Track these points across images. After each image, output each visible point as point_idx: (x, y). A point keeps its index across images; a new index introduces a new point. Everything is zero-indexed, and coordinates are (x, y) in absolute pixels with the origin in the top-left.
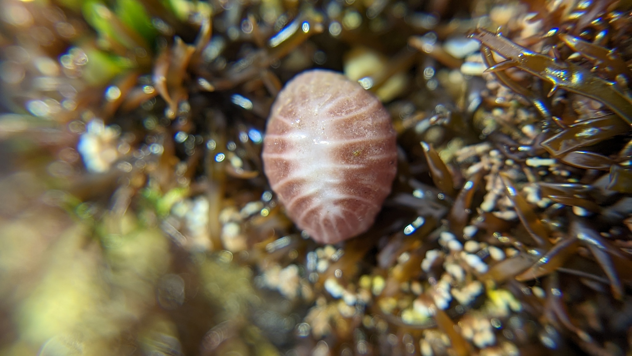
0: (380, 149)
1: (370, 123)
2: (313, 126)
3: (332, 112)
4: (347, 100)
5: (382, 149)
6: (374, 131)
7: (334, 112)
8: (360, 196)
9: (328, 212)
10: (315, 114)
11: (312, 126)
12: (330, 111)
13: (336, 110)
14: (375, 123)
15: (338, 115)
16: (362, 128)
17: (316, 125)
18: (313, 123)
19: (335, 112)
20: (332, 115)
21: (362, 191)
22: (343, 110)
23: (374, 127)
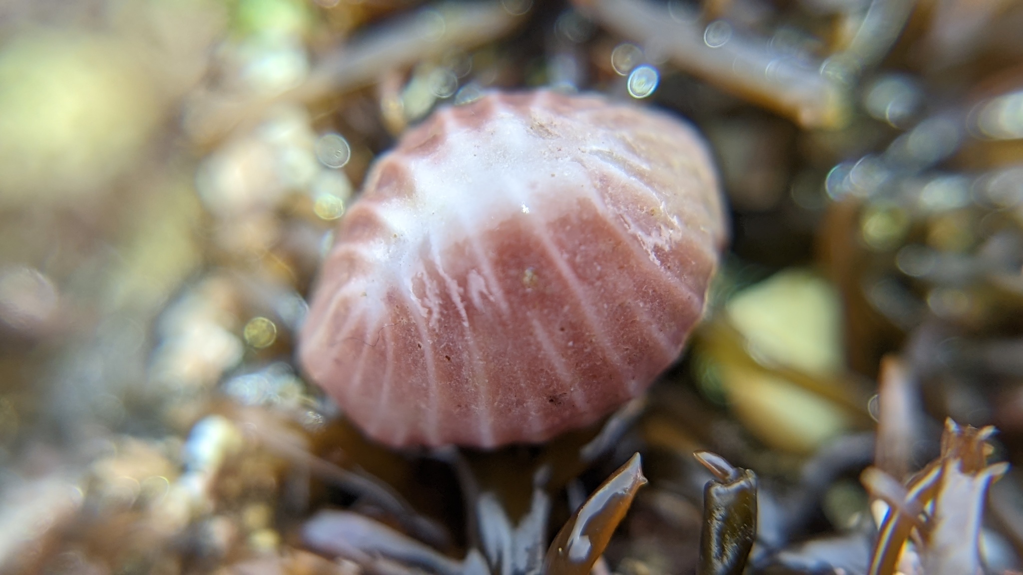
0: (569, 341)
1: (622, 287)
2: (552, 152)
3: (605, 181)
4: (652, 211)
5: (573, 347)
6: (606, 306)
7: (608, 186)
8: (434, 347)
9: (366, 295)
10: (583, 148)
11: (550, 149)
12: (605, 176)
13: (613, 189)
14: (629, 300)
15: (603, 198)
16: (599, 268)
17: (557, 158)
18: (560, 150)
19: (609, 188)
20: (599, 184)
21: (447, 345)
22: (622, 207)
23: (618, 302)
